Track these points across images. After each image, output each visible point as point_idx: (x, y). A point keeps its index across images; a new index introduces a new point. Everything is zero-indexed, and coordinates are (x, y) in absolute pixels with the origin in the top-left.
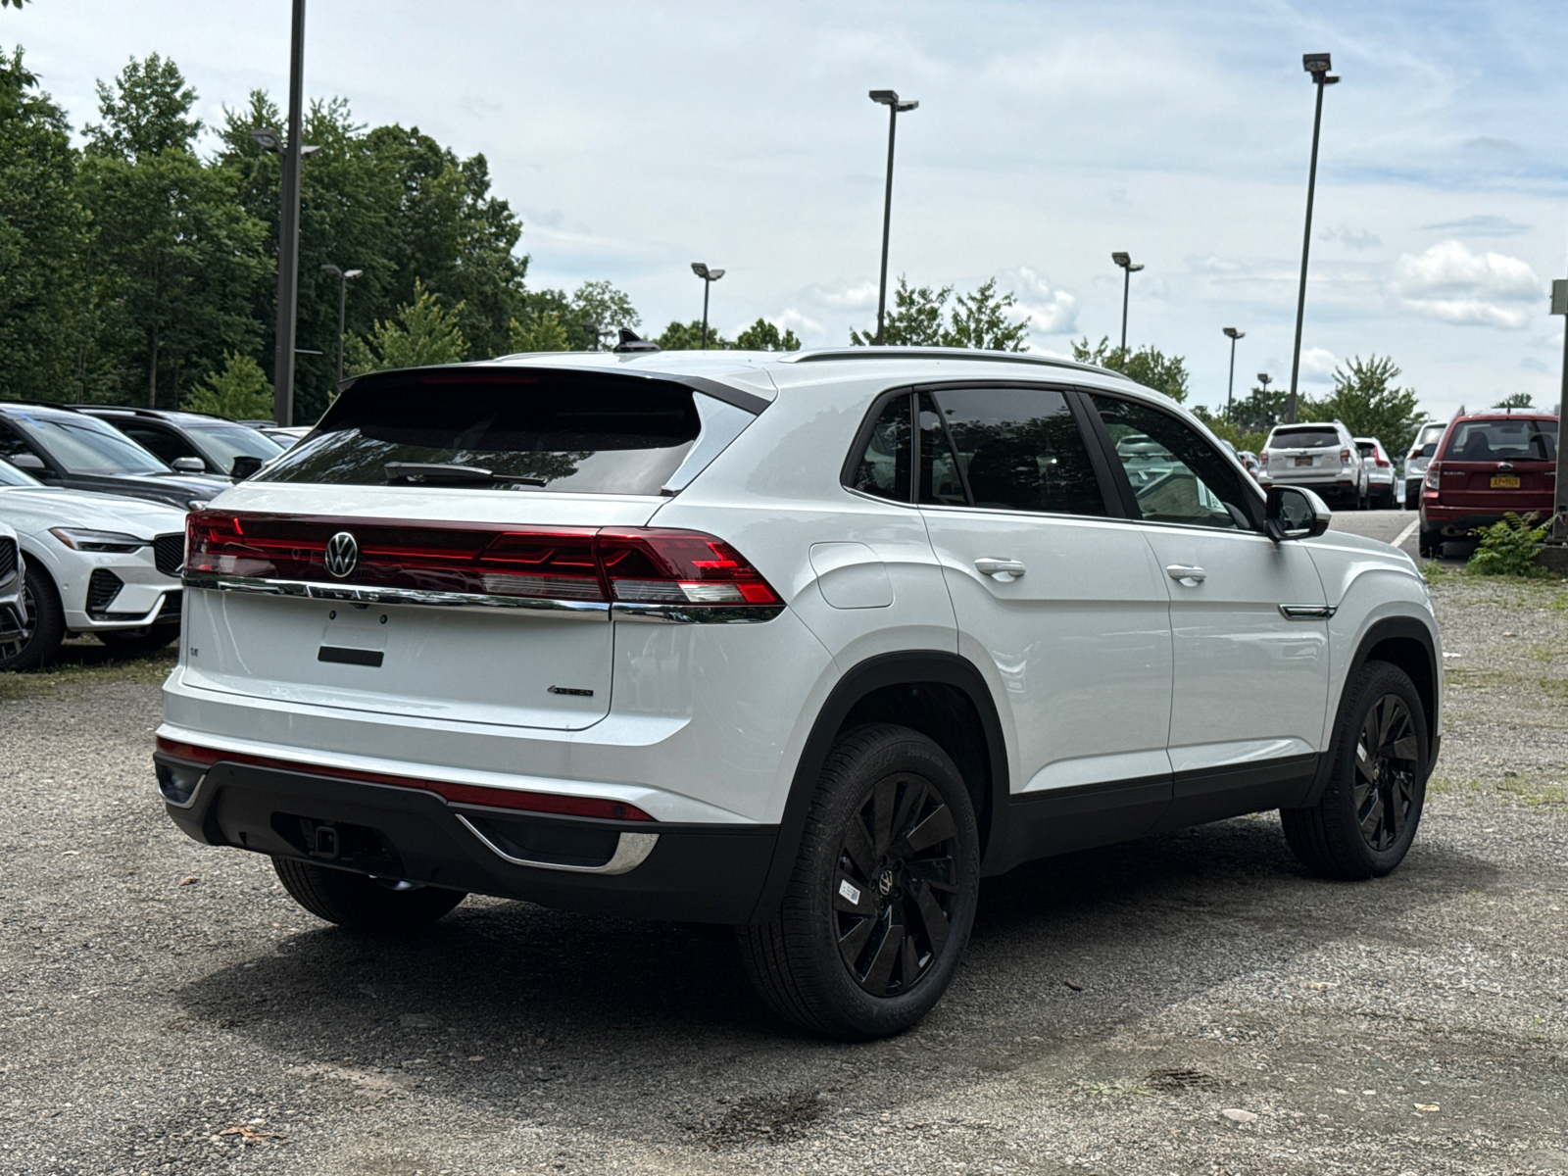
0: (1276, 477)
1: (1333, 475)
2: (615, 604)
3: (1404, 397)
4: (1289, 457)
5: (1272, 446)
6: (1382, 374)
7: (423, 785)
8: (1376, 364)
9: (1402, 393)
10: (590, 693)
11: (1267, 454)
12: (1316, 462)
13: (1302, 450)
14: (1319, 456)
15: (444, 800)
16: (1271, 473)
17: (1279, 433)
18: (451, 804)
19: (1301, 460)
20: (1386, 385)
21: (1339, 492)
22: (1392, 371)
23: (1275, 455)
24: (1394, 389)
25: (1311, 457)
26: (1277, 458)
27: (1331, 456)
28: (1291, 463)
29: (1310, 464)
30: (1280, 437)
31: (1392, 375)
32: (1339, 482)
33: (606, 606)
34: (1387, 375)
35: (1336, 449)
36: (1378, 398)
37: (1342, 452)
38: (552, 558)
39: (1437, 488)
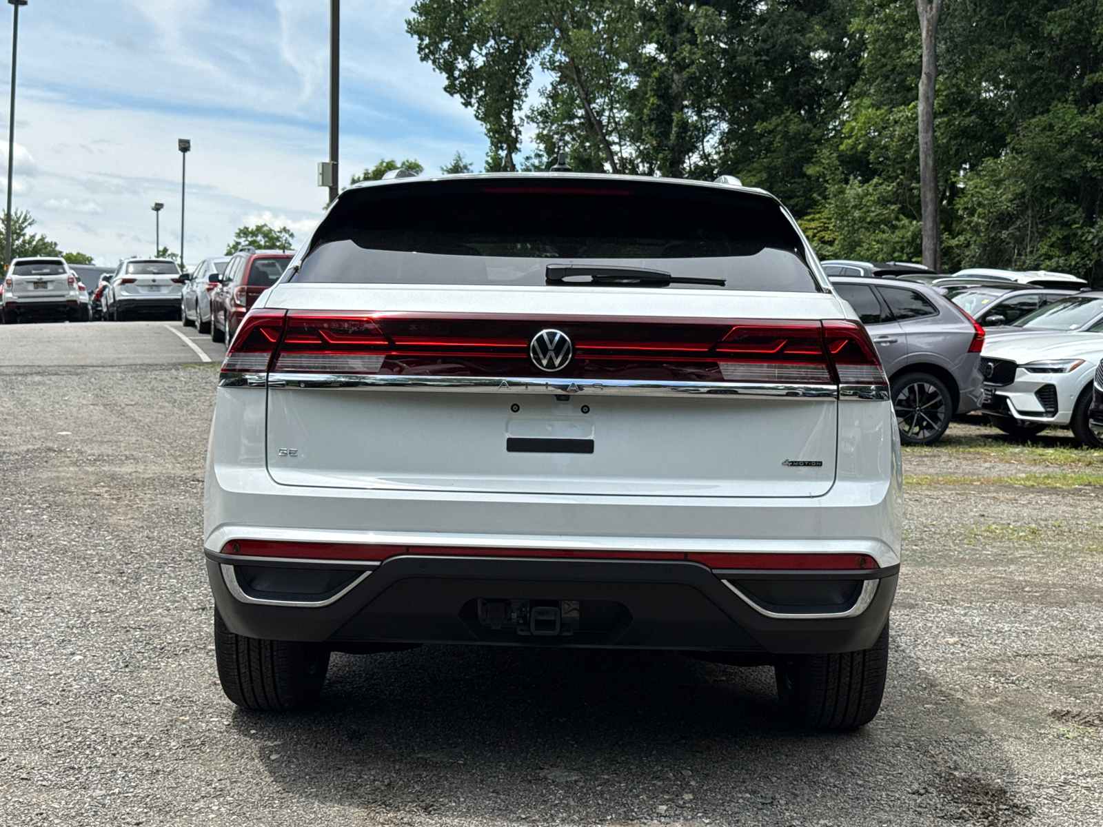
0: (19, 297)
1: (63, 296)
2: (841, 386)
3: (40, 240)
4: (29, 282)
5: (14, 273)
6: (23, 223)
7: (683, 557)
8: (18, 215)
9: (37, 238)
10: (819, 464)
11: (11, 280)
12: (50, 287)
13: (38, 277)
14: (52, 281)
15: (709, 570)
16: (15, 294)
17: (18, 264)
18: (715, 571)
19: (40, 284)
20: (26, 231)
21: (68, 309)
22: (30, 221)
23: (17, 280)
24: (32, 234)
25: (45, 283)
26: (19, 283)
27: (60, 282)
28: (31, 287)
29: (46, 287)
30: (18, 267)
31: (30, 224)
32: (68, 301)
33: (834, 387)
34: (26, 224)
35: (64, 276)
36: (21, 240)
37: (69, 279)
38: (784, 348)
39: (244, 305)
